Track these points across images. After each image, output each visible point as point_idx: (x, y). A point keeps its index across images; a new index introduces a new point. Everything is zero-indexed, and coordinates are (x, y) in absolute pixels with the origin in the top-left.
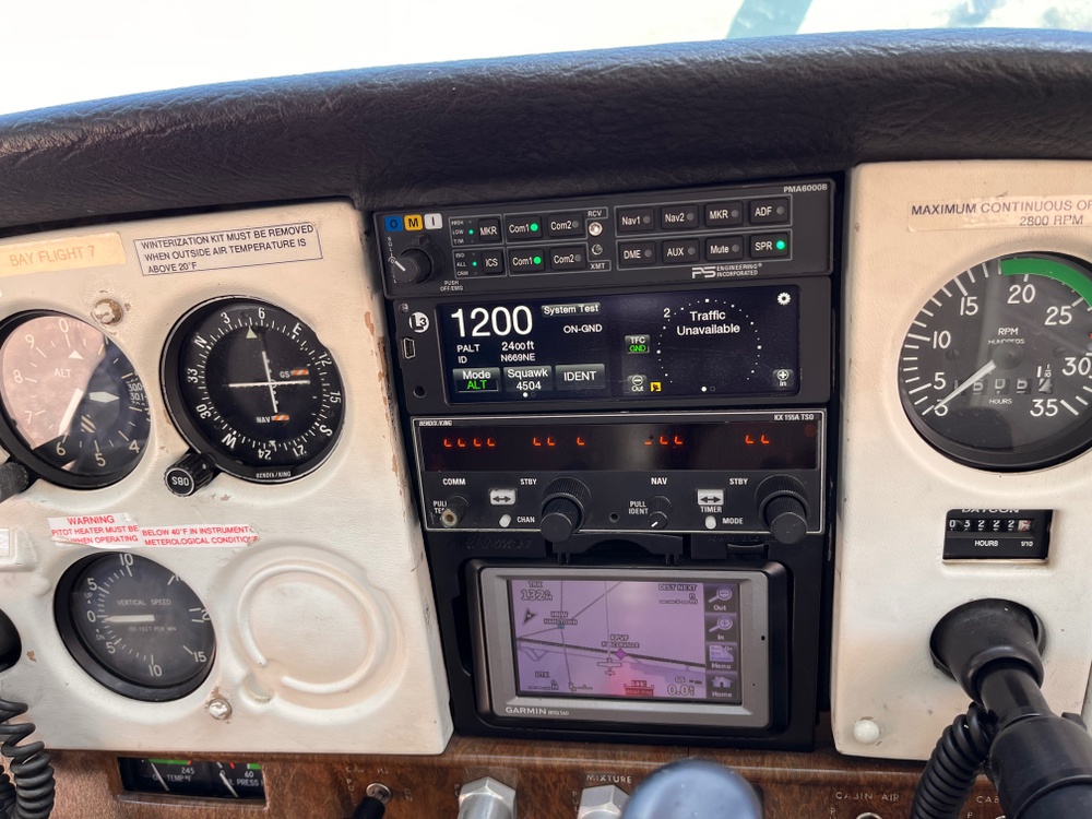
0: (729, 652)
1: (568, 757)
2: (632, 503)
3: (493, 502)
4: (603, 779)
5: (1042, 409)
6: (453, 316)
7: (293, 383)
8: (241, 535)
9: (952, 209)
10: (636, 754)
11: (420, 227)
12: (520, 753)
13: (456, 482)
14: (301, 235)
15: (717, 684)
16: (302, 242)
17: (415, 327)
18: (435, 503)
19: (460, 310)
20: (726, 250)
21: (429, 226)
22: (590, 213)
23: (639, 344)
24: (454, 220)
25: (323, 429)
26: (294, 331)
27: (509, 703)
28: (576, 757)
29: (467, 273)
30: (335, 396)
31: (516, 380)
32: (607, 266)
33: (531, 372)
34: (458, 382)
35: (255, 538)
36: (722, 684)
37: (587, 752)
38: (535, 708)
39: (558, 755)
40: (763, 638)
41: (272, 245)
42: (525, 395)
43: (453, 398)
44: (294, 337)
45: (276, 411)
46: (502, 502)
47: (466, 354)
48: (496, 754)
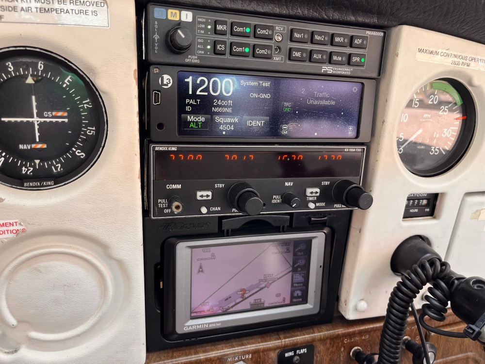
0: (303, 276)
1: (218, 350)
2: (274, 197)
3: (199, 198)
4: (237, 359)
5: (434, 151)
6: (186, 80)
7: (54, 120)
8: (11, 228)
9: (431, 53)
10: (253, 341)
11: (177, 19)
12: (190, 354)
13: (174, 187)
14: (94, 8)
15: (295, 295)
16: (95, 13)
17: (163, 84)
18: (159, 201)
19: (191, 77)
20: (340, 59)
21: (183, 19)
22: (277, 28)
23: (288, 107)
24: (200, 18)
25: (78, 153)
26: (66, 81)
27: (187, 324)
28: (223, 349)
29: (203, 52)
30: (91, 130)
31: (220, 124)
32: (282, 60)
33: (229, 120)
34: (185, 122)
35: (24, 230)
36: (298, 294)
37: (227, 345)
38: (202, 324)
39: (213, 350)
40: (321, 267)
41: (70, 11)
42: (224, 133)
43: (181, 132)
44: (65, 86)
45: (38, 140)
46: (205, 198)
47: (191, 105)
48: (176, 358)
